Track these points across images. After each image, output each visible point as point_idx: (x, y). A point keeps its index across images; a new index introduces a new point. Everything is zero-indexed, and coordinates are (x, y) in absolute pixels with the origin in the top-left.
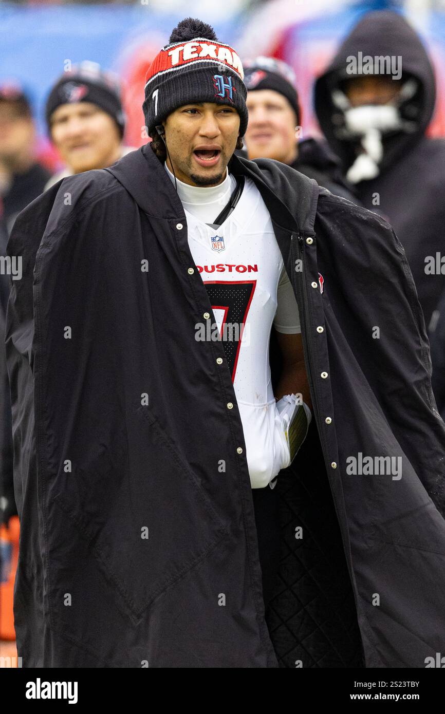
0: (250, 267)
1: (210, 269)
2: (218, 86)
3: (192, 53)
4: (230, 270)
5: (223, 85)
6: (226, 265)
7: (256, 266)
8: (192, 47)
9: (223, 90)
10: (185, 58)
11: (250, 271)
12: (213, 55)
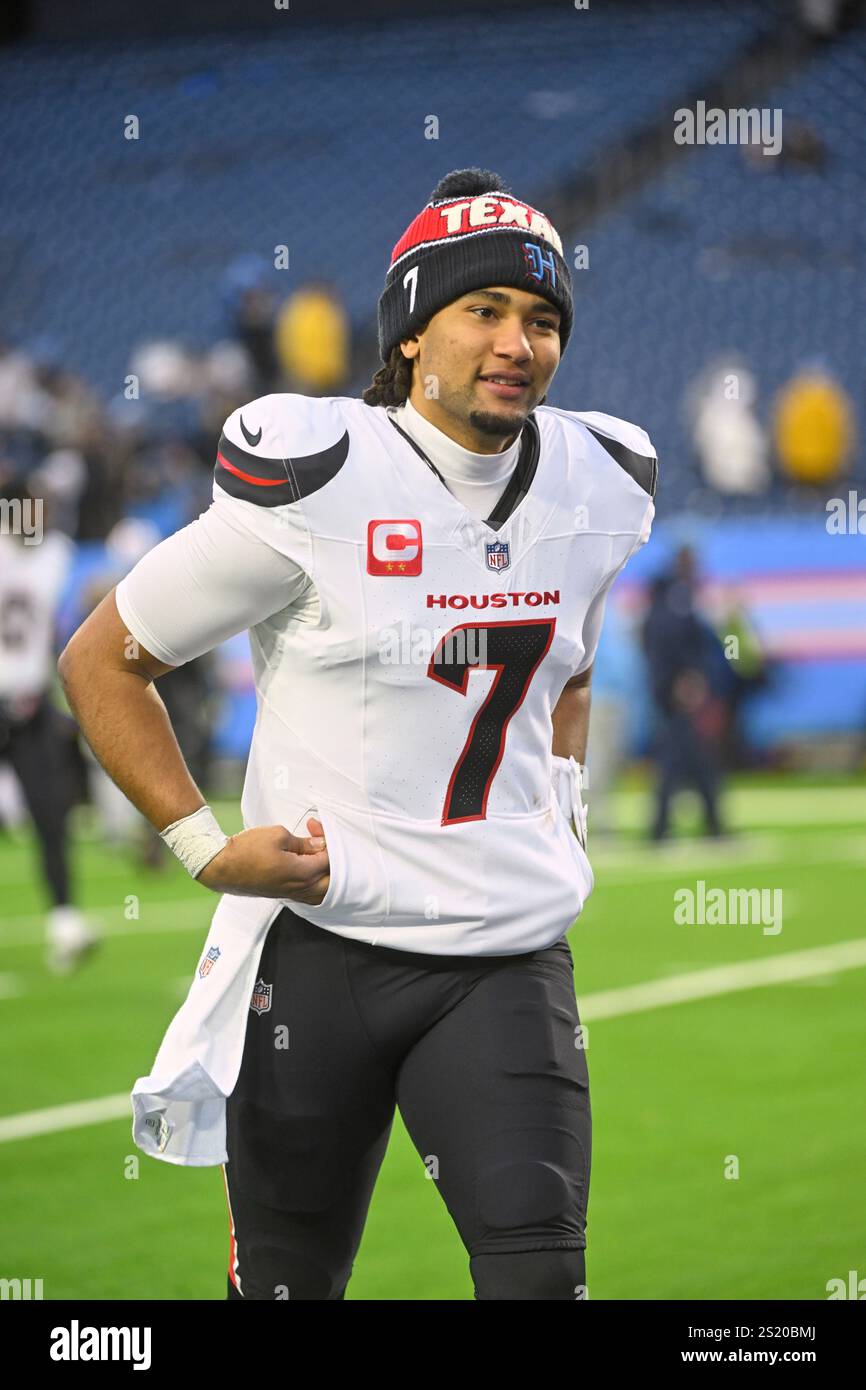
0: (547, 595)
1: (480, 602)
2: (531, 260)
3: (486, 215)
4: (516, 603)
5: (541, 261)
6: (510, 595)
7: (557, 593)
8: (487, 205)
9: (542, 269)
10: (474, 222)
11: (546, 603)
12: (523, 222)
